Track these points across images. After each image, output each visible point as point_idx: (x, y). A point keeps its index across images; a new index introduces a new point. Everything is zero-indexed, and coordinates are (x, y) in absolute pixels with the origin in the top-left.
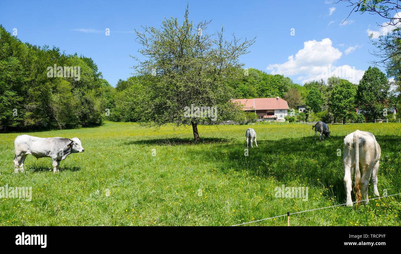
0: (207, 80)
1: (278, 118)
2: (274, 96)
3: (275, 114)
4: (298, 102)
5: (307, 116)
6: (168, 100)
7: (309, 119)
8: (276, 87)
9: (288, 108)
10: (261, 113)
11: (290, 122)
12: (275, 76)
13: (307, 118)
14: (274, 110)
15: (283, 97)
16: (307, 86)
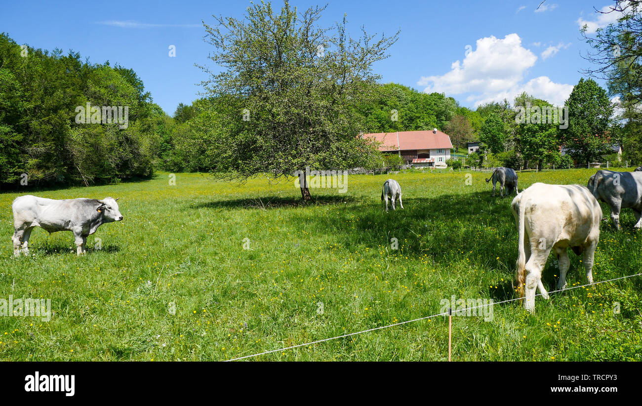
0: (322, 104)
1: (436, 164)
2: (429, 127)
3: (431, 157)
4: (467, 136)
5: (482, 158)
6: (258, 137)
7: (485, 164)
8: (432, 112)
9: (452, 146)
10: (409, 154)
11: (454, 168)
12: (432, 95)
13: (481, 162)
14: (428, 150)
15: (443, 129)
16: (482, 111)
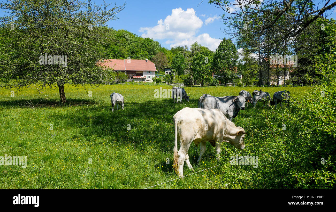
0: (75, 43)
1: (147, 79)
2: (144, 58)
3: (144, 75)
4: (164, 64)
5: (172, 78)
6: (31, 61)
7: (174, 81)
8: (146, 49)
9: (156, 70)
10: (131, 73)
11: (157, 83)
12: (146, 39)
13: (172, 80)
14: (143, 71)
15: (151, 59)
16: (174, 51)
